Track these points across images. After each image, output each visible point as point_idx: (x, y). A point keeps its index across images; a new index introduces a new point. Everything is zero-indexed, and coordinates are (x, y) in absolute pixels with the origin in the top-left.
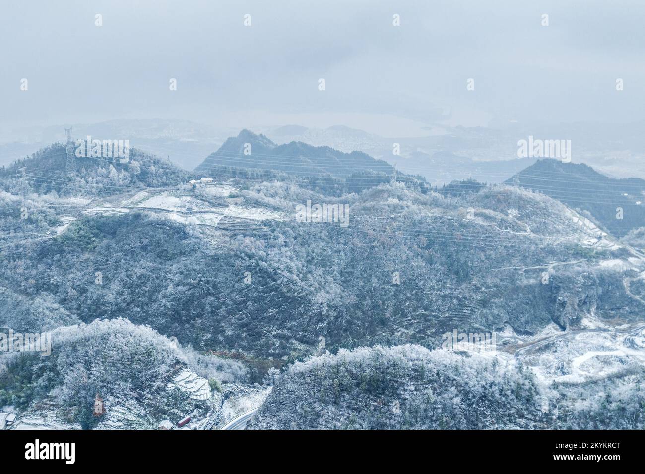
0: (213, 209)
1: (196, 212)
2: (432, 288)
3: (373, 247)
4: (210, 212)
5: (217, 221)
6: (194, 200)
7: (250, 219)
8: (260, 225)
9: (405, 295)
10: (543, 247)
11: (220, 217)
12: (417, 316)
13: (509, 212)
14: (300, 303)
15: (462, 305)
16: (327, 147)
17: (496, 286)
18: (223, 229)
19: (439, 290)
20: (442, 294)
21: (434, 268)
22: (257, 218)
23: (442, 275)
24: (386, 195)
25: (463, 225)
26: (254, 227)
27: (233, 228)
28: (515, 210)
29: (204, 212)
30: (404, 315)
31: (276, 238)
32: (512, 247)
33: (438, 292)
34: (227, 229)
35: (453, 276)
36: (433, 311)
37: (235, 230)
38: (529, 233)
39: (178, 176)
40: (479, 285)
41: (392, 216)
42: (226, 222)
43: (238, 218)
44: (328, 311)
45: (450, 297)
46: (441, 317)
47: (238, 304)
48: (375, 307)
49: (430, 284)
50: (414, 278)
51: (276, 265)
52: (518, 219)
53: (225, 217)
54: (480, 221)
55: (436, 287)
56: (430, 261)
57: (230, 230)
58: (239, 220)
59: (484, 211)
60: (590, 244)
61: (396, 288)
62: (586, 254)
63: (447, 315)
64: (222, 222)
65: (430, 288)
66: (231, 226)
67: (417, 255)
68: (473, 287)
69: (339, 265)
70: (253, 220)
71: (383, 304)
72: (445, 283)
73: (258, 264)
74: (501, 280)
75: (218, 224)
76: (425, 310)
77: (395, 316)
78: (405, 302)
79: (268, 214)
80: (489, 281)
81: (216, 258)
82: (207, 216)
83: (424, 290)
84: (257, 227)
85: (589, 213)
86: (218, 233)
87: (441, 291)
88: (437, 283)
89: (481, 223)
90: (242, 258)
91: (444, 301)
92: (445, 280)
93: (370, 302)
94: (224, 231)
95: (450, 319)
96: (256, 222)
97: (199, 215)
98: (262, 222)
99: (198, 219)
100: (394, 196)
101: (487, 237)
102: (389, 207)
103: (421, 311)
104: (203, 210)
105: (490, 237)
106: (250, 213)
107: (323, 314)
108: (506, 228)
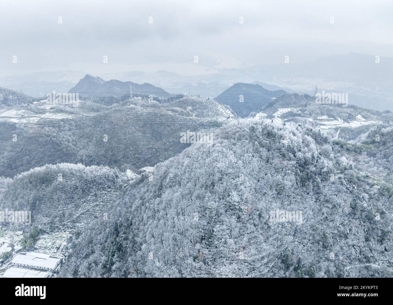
0: (36, 115)
1: (26, 117)
2: (144, 145)
3: (115, 128)
4: (34, 117)
5: (36, 121)
6: (27, 111)
7: (54, 119)
8: (59, 121)
9: (130, 149)
10: (199, 123)
11: (39, 119)
12: (134, 158)
13: (188, 108)
14: (72, 156)
15: (157, 152)
17: (173, 142)
18: (39, 124)
19: (147, 145)
20: (148, 147)
21: (146, 136)
22: (58, 118)
23: (149, 139)
24: (128, 104)
25: (162, 115)
26: (56, 122)
27: (44, 124)
28: (191, 107)
29: (31, 117)
30: (128, 158)
31: (64, 127)
32: (184, 124)
34: (41, 124)
35: (154, 139)
36: (142, 155)
37: (45, 124)
38: (194, 117)
39: (26, 100)
40: (166, 142)
41: (128, 113)
42: (41, 121)
43: (48, 118)
44: (86, 158)
45: (152, 148)
46: (146, 157)
47: (41, 158)
48: (113, 155)
49: (143, 143)
50: (135, 141)
51: (61, 139)
52: (190, 111)
53: (41, 118)
54: (170, 113)
56: (144, 133)
57: (42, 125)
58: (48, 120)
59: (173, 108)
60: (222, 120)
62: (218, 125)
63: (149, 156)
64: (39, 121)
66: (44, 123)
67: (138, 130)
68: (163, 143)
69: (96, 137)
70: (56, 119)
71: (118, 154)
72: (150, 142)
73: (51, 139)
74: (176, 139)
75: (37, 122)
76: (139, 155)
77: (123, 158)
78: (129, 152)
79: (66, 116)
80: (171, 140)
81: (30, 138)
82: (31, 119)
83: (139, 146)
84: (57, 122)
85: (229, 107)
86: (36, 126)
88: (147, 142)
89: (171, 114)
90: (43, 137)
91: (148, 150)
92: (150, 141)
93: (111, 153)
94: (39, 125)
95: (150, 158)
96: (57, 120)
97: (27, 118)
98: (60, 120)
99: (26, 120)
100: (132, 104)
101: (172, 120)
102: (127, 109)
103: (137, 155)
104: (30, 116)
105: (174, 120)
106: (56, 116)
107: (83, 160)
108: (183, 115)
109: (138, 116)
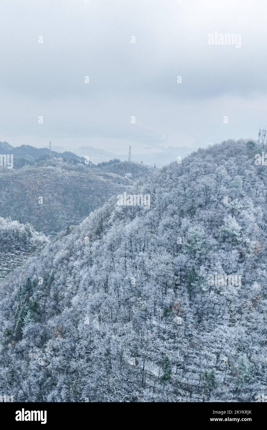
3: (26, 193)
13: (126, 175)
16: (46, 148)
21: (67, 207)
23: (71, 211)
24: (45, 164)
25: (90, 181)
28: (130, 174)
33: (67, 221)
35: (78, 212)
41: (44, 176)
49: (62, 216)
50: (52, 212)
52: (130, 179)
55: (66, 218)
56: (64, 203)
61: (38, 218)
65: (61, 218)
67: (57, 199)
72: (72, 216)
78: (43, 226)
83: (57, 220)
87: (69, 221)
88: (67, 216)
89: (102, 180)
92: (72, 214)
100: (50, 165)
101: (104, 188)
102: (44, 170)
105: (107, 188)
108: (119, 183)
109: (57, 180)
